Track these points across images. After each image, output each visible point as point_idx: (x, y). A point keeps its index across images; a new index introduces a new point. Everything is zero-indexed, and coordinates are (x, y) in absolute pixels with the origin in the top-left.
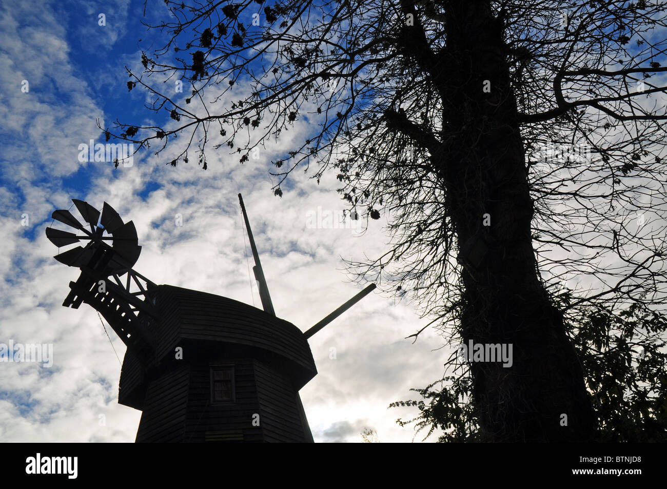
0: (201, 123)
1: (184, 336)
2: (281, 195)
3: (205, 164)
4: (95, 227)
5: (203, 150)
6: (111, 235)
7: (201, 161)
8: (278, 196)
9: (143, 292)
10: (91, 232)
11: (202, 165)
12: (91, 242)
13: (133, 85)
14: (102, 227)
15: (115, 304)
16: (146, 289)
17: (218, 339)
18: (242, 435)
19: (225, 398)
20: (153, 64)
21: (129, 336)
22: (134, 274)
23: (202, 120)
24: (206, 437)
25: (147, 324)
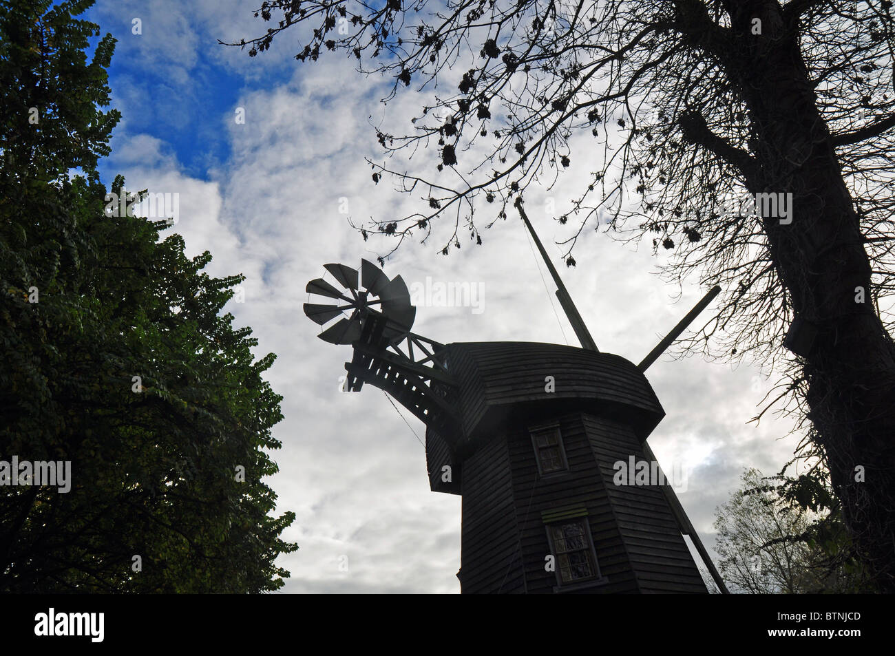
0: (463, 197)
1: (491, 403)
2: (574, 265)
3: (478, 237)
4: (357, 292)
5: (472, 223)
6: (377, 298)
7: (473, 235)
8: (571, 266)
9: (430, 357)
10: (354, 299)
11: (475, 238)
12: (356, 311)
13: (379, 176)
14: (364, 290)
15: (401, 379)
16: (432, 353)
17: (533, 398)
18: (585, 510)
19: (556, 468)
20: (390, 139)
21: (426, 412)
22: (415, 338)
23: (464, 194)
24: (543, 518)
25: (444, 393)
